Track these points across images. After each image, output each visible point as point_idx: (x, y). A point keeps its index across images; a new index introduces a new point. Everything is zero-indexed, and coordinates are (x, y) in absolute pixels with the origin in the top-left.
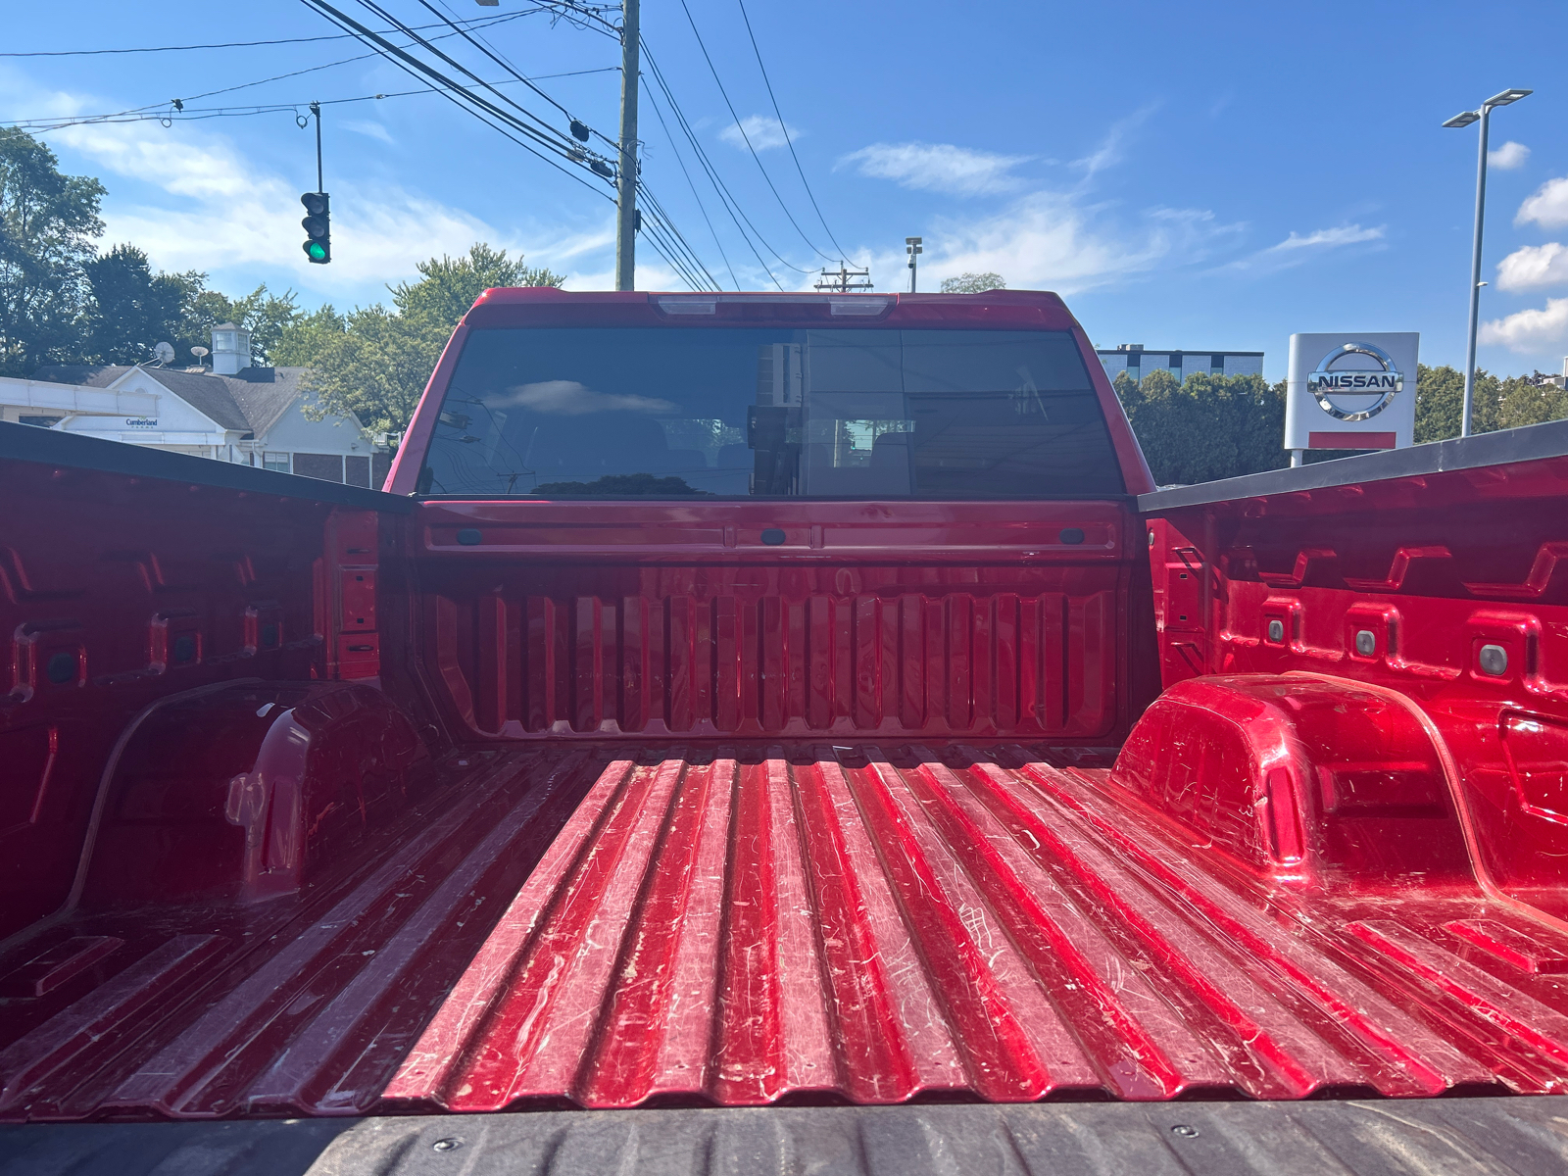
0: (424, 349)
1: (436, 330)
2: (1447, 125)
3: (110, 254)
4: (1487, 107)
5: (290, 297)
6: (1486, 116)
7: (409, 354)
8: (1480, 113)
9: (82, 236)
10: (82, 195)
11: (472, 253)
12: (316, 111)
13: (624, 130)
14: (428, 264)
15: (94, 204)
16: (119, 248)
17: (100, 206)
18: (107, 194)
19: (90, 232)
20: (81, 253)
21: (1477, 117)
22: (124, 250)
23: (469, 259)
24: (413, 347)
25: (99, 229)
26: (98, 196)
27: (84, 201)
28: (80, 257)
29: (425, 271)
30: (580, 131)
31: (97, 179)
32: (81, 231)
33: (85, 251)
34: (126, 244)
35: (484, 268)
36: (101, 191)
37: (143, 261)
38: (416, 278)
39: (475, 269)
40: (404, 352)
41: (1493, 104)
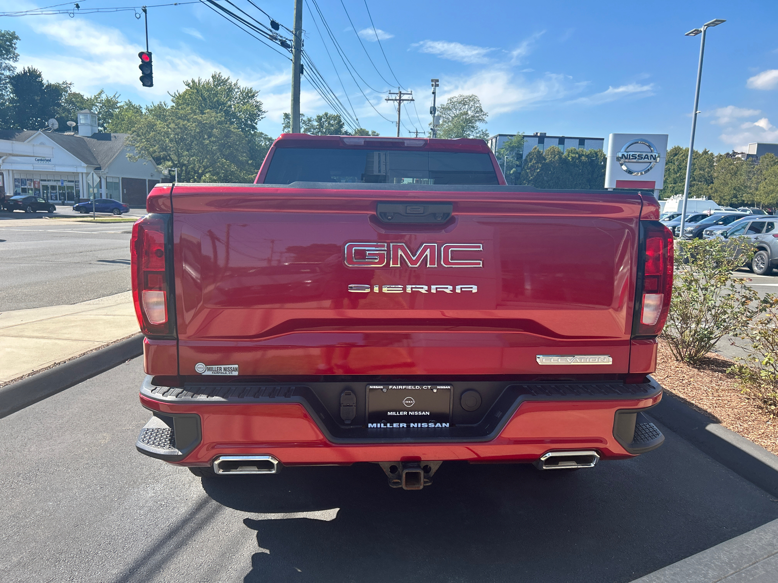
0: (189, 126)
1: (195, 117)
2: (686, 35)
3: (23, 72)
4: (706, 27)
5: (116, 96)
6: (705, 31)
7: (181, 129)
8: (702, 29)
9: (7, 61)
10: (7, 40)
11: (213, 77)
12: (145, 11)
13: (296, 24)
14: (190, 81)
15: (13, 45)
16: (27, 69)
17: (16, 46)
18: (20, 40)
19: (11, 60)
20: (8, 71)
21: (701, 31)
22: (29, 70)
23: (211, 80)
24: (183, 125)
25: (16, 57)
26: (15, 41)
27: (8, 43)
28: (7, 73)
29: (188, 85)
30: (275, 25)
31: (14, 32)
32: (7, 59)
33: (9, 70)
34: (30, 67)
35: (219, 85)
36: (17, 38)
37: (40, 76)
38: (183, 89)
39: (214, 85)
40: (178, 128)
41: (708, 25)
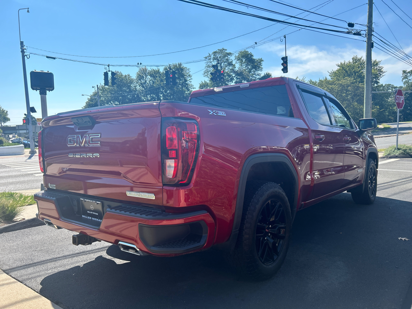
0: (334, 88)
1: (338, 82)
3: (264, 75)
5: (304, 79)
7: (330, 90)
9: (258, 72)
10: (259, 63)
11: (353, 59)
12: (285, 37)
13: (368, 21)
14: (340, 64)
15: (261, 64)
16: (266, 74)
17: (262, 64)
18: (264, 61)
19: (260, 71)
20: (258, 76)
22: (267, 74)
23: (351, 61)
24: (331, 87)
25: (262, 69)
26: (262, 62)
27: (259, 64)
28: (258, 77)
29: (339, 66)
30: (351, 25)
31: (261, 58)
32: (258, 71)
33: (259, 75)
34: (267, 72)
35: (356, 62)
36: (262, 61)
37: (271, 76)
38: (336, 68)
39: (353, 63)
40: (329, 89)
